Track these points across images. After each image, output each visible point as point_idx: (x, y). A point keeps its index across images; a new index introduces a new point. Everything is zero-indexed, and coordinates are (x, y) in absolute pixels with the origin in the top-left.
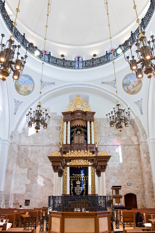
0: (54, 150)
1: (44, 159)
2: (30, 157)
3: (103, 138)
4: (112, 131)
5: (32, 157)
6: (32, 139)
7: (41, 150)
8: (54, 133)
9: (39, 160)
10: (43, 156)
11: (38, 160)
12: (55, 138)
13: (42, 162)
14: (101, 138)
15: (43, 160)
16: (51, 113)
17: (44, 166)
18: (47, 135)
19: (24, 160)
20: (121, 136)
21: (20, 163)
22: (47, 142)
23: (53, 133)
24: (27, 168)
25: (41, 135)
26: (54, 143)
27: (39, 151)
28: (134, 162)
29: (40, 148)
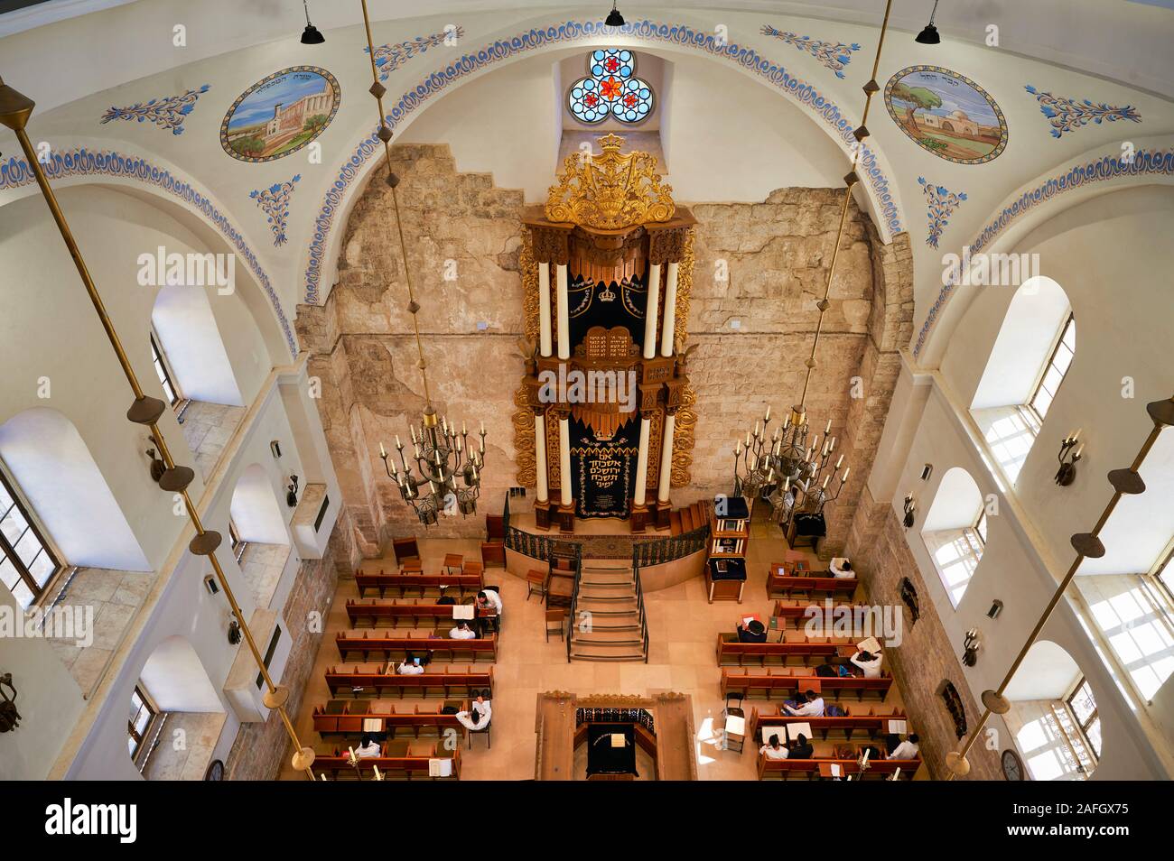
0: (500, 353)
1: (463, 385)
2: (407, 378)
3: (715, 305)
4: (766, 274)
5: (414, 379)
6: (397, 311)
7: (445, 352)
8: (492, 283)
9: (446, 388)
10: (458, 375)
11: (441, 388)
12: (502, 307)
13: (460, 396)
14: (704, 305)
15: (461, 389)
16: (463, 178)
17: (468, 407)
18: (462, 291)
19: (381, 389)
20: (798, 297)
21: (369, 397)
22: (465, 323)
23: (486, 284)
24: (402, 414)
25: (433, 291)
26: (497, 325)
27: (439, 356)
28: (824, 396)
29: (440, 347)
